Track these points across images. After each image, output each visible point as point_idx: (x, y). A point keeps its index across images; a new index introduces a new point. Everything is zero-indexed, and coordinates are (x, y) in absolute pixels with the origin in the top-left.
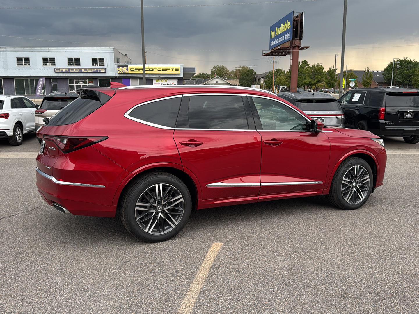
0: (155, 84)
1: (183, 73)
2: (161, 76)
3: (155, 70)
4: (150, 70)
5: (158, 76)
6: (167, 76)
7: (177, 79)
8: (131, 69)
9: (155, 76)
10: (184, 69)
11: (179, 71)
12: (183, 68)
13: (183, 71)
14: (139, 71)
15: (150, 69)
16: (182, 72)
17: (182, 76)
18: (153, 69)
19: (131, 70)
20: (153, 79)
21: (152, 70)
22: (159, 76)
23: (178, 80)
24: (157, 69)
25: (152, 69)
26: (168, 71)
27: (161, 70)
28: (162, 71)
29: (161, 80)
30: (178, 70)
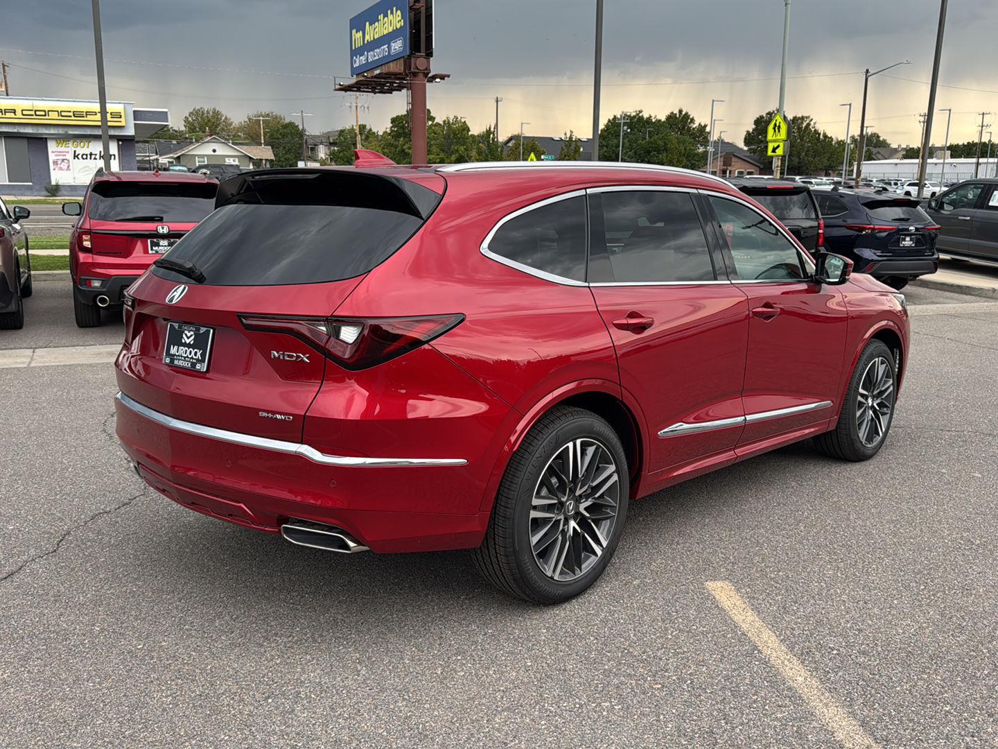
0: (52, 152)
1: (135, 124)
2: (71, 132)
3: (54, 115)
4: (36, 115)
5: (61, 131)
6: (89, 132)
7: (118, 141)
9: (52, 131)
10: (137, 115)
11: (123, 119)
12: (134, 111)
13: (135, 120)
15: (36, 111)
16: (132, 123)
17: (131, 132)
18: (46, 113)
20: (46, 138)
21: (45, 115)
22: (66, 132)
23: (120, 143)
24: (60, 113)
25: (45, 111)
26: (89, 117)
27: (71, 114)
28: (73, 118)
29: (71, 143)
30: (121, 117)
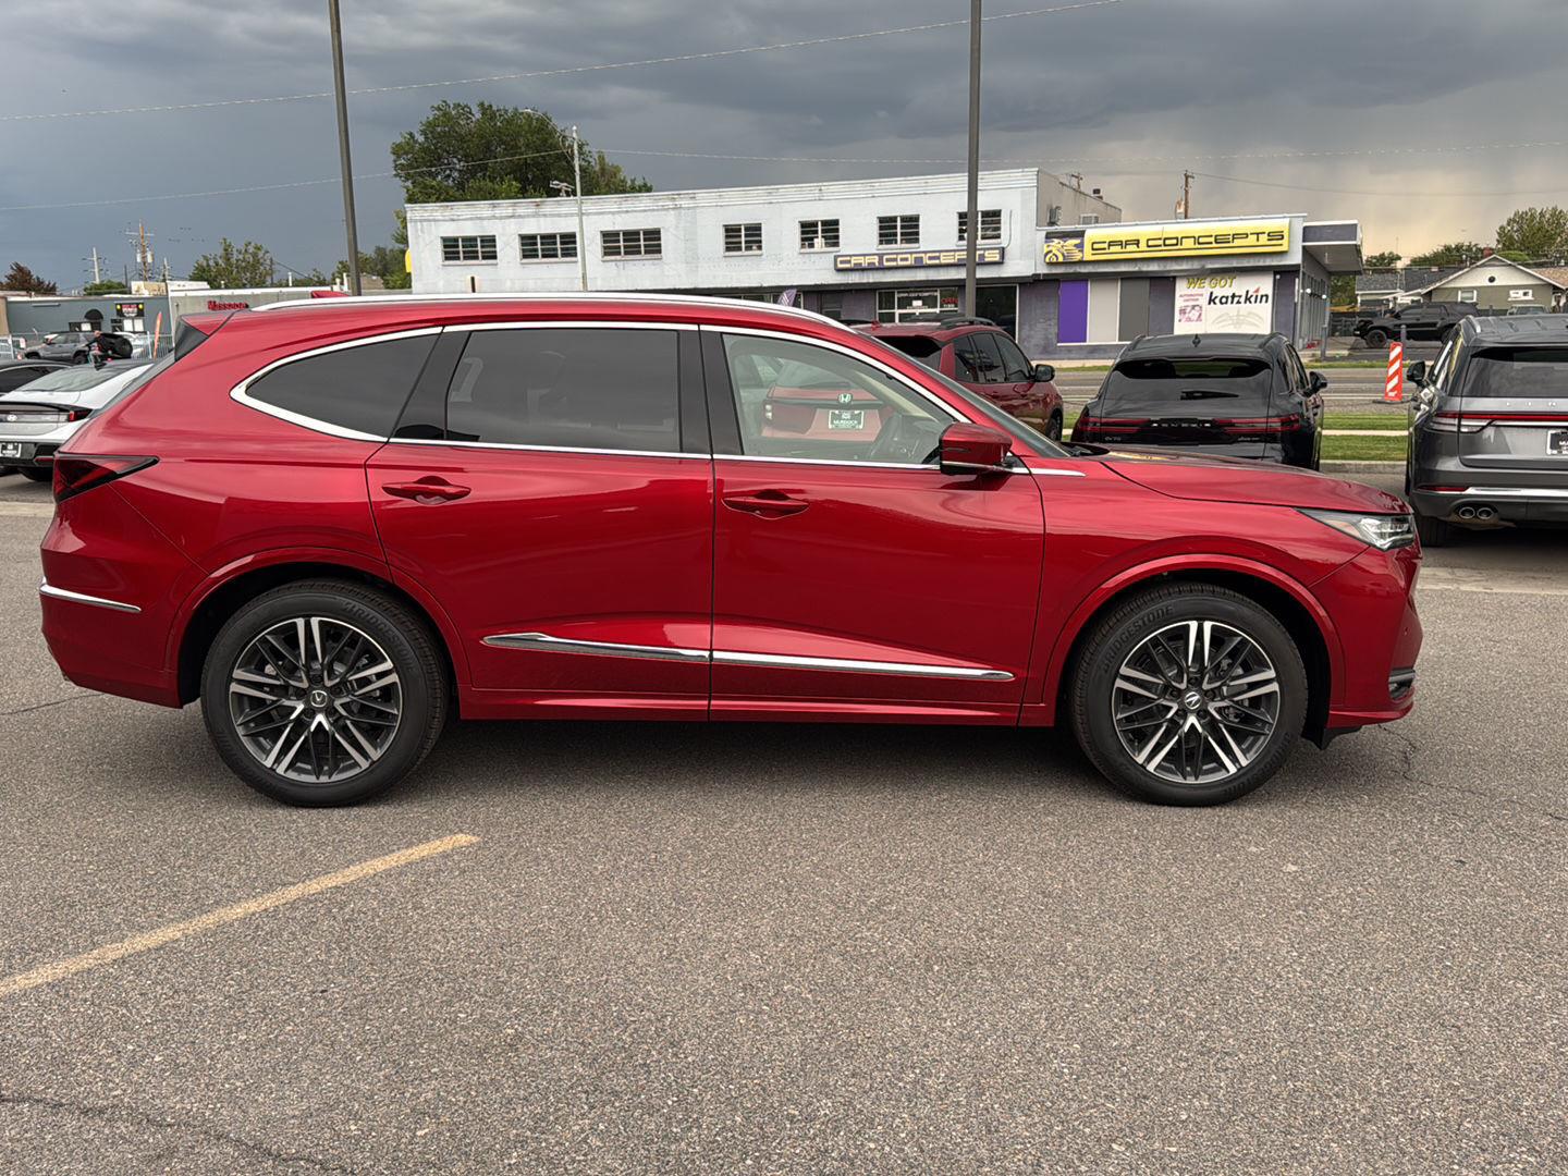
0: (1181, 296)
1: (1304, 247)
2: (1210, 265)
3: (1188, 243)
4: (1165, 245)
5: (1196, 265)
6: (1235, 263)
7: (1275, 273)
8: (1093, 243)
9: (1185, 266)
10: (1308, 233)
11: (1285, 242)
12: (1305, 228)
13: (1304, 241)
14: (1124, 250)
15: (1165, 239)
16: (1298, 245)
17: (1296, 258)
18: (1179, 241)
19: (1096, 246)
20: (1174, 278)
21: (1177, 244)
22: (1203, 267)
23: (1278, 277)
24: (1197, 240)
25: (1177, 238)
26: (1237, 242)
27: (1212, 239)
29: (1207, 281)
30: (1282, 238)
